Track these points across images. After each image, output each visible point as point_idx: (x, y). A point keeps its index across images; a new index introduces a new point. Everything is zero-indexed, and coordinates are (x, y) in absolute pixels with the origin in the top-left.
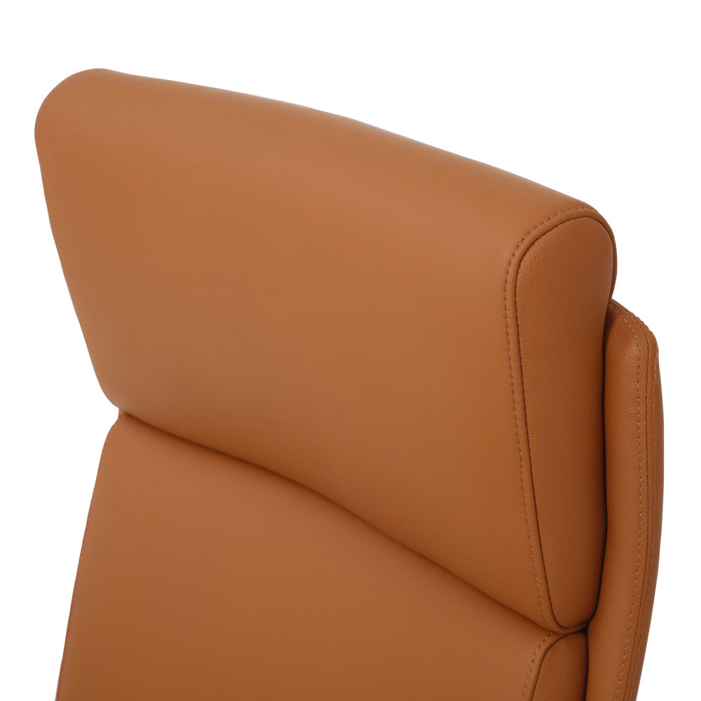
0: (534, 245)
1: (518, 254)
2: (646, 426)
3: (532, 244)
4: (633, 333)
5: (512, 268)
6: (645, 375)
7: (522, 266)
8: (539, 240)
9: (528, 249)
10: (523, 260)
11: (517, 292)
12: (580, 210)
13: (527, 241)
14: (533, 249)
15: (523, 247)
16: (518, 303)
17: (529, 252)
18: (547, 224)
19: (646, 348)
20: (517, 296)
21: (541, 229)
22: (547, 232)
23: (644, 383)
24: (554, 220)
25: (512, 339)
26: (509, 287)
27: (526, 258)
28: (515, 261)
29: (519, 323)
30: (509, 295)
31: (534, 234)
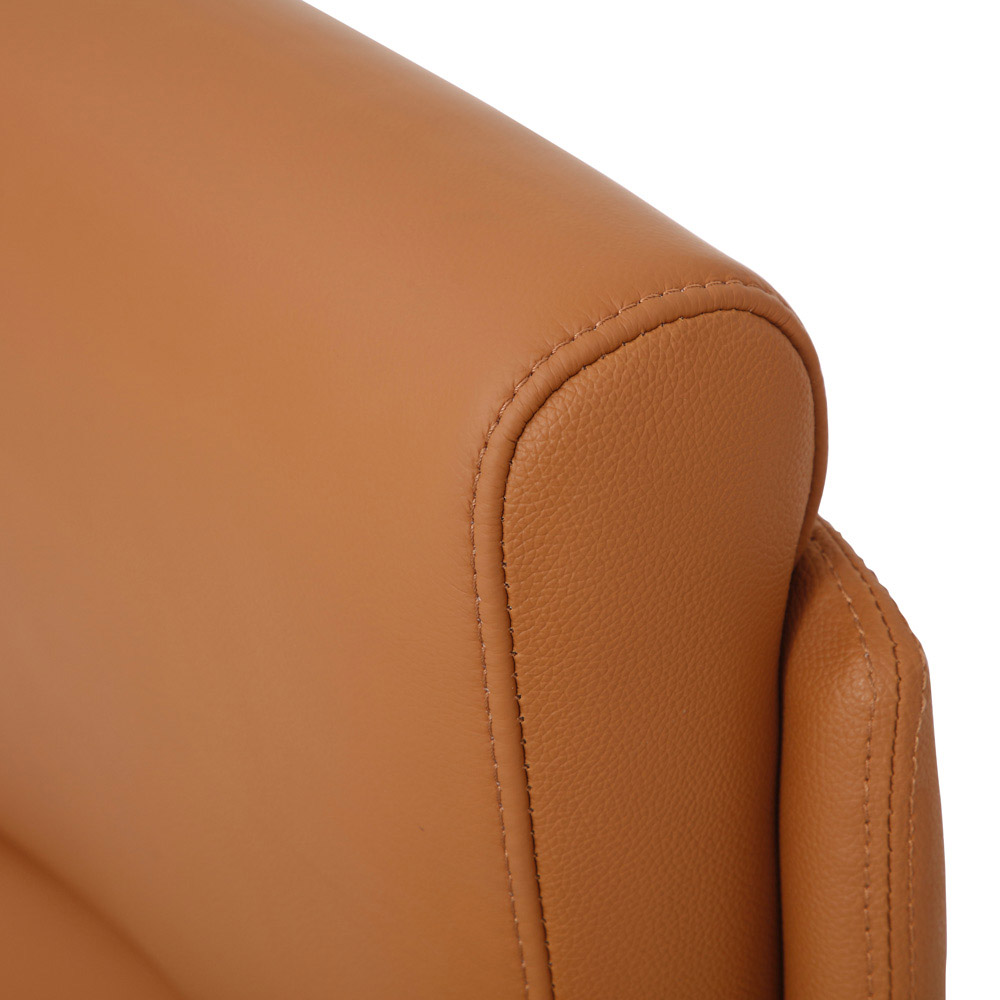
0: (561, 393)
1: (511, 416)
2: (889, 900)
3: (555, 389)
4: (862, 639)
5: (492, 458)
6: (885, 761)
7: (521, 453)
8: (575, 380)
9: (541, 405)
10: (526, 436)
11: (507, 524)
12: (712, 289)
13: (540, 380)
14: (557, 403)
15: (526, 395)
16: (507, 556)
17: (543, 412)
18: (605, 331)
19: (892, 688)
20: (507, 536)
21: (583, 345)
22: (601, 355)
23: (884, 783)
24: (627, 320)
25: (494, 655)
26: (484, 508)
27: (533, 431)
28: (500, 435)
29: (513, 612)
30: (483, 532)
31: (562, 359)
